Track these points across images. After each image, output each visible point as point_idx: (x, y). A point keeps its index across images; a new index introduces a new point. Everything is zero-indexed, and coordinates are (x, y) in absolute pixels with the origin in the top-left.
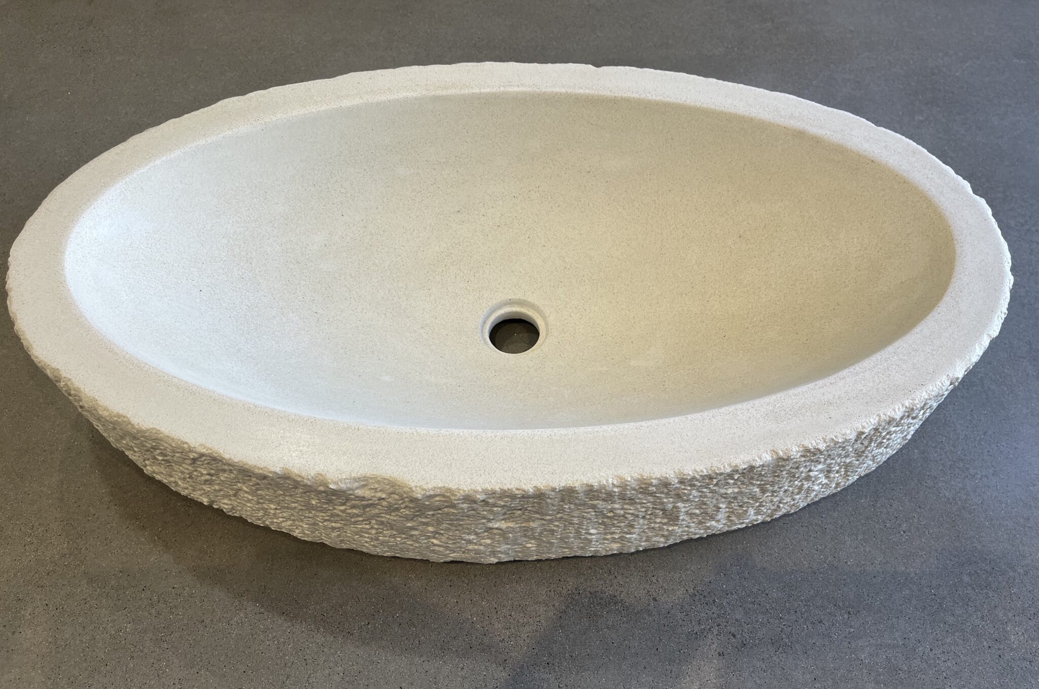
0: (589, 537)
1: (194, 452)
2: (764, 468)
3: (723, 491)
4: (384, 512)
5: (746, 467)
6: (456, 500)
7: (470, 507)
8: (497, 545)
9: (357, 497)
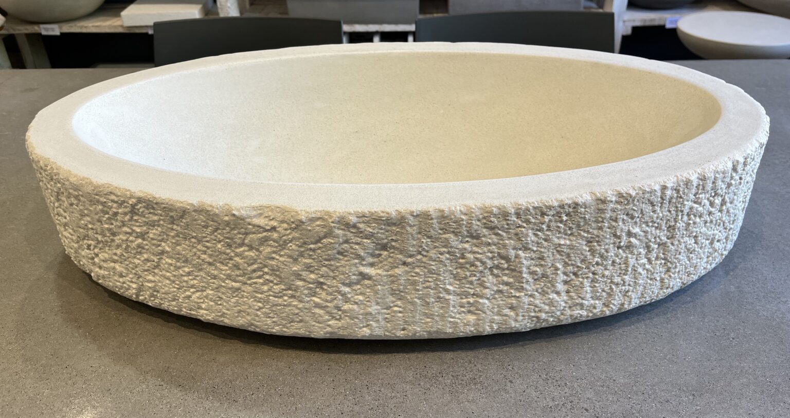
0: (447, 297)
1: (134, 198)
2: (587, 210)
3: (556, 241)
4: (275, 249)
5: (570, 202)
6: (333, 222)
7: (345, 235)
8: (368, 303)
9: (254, 226)
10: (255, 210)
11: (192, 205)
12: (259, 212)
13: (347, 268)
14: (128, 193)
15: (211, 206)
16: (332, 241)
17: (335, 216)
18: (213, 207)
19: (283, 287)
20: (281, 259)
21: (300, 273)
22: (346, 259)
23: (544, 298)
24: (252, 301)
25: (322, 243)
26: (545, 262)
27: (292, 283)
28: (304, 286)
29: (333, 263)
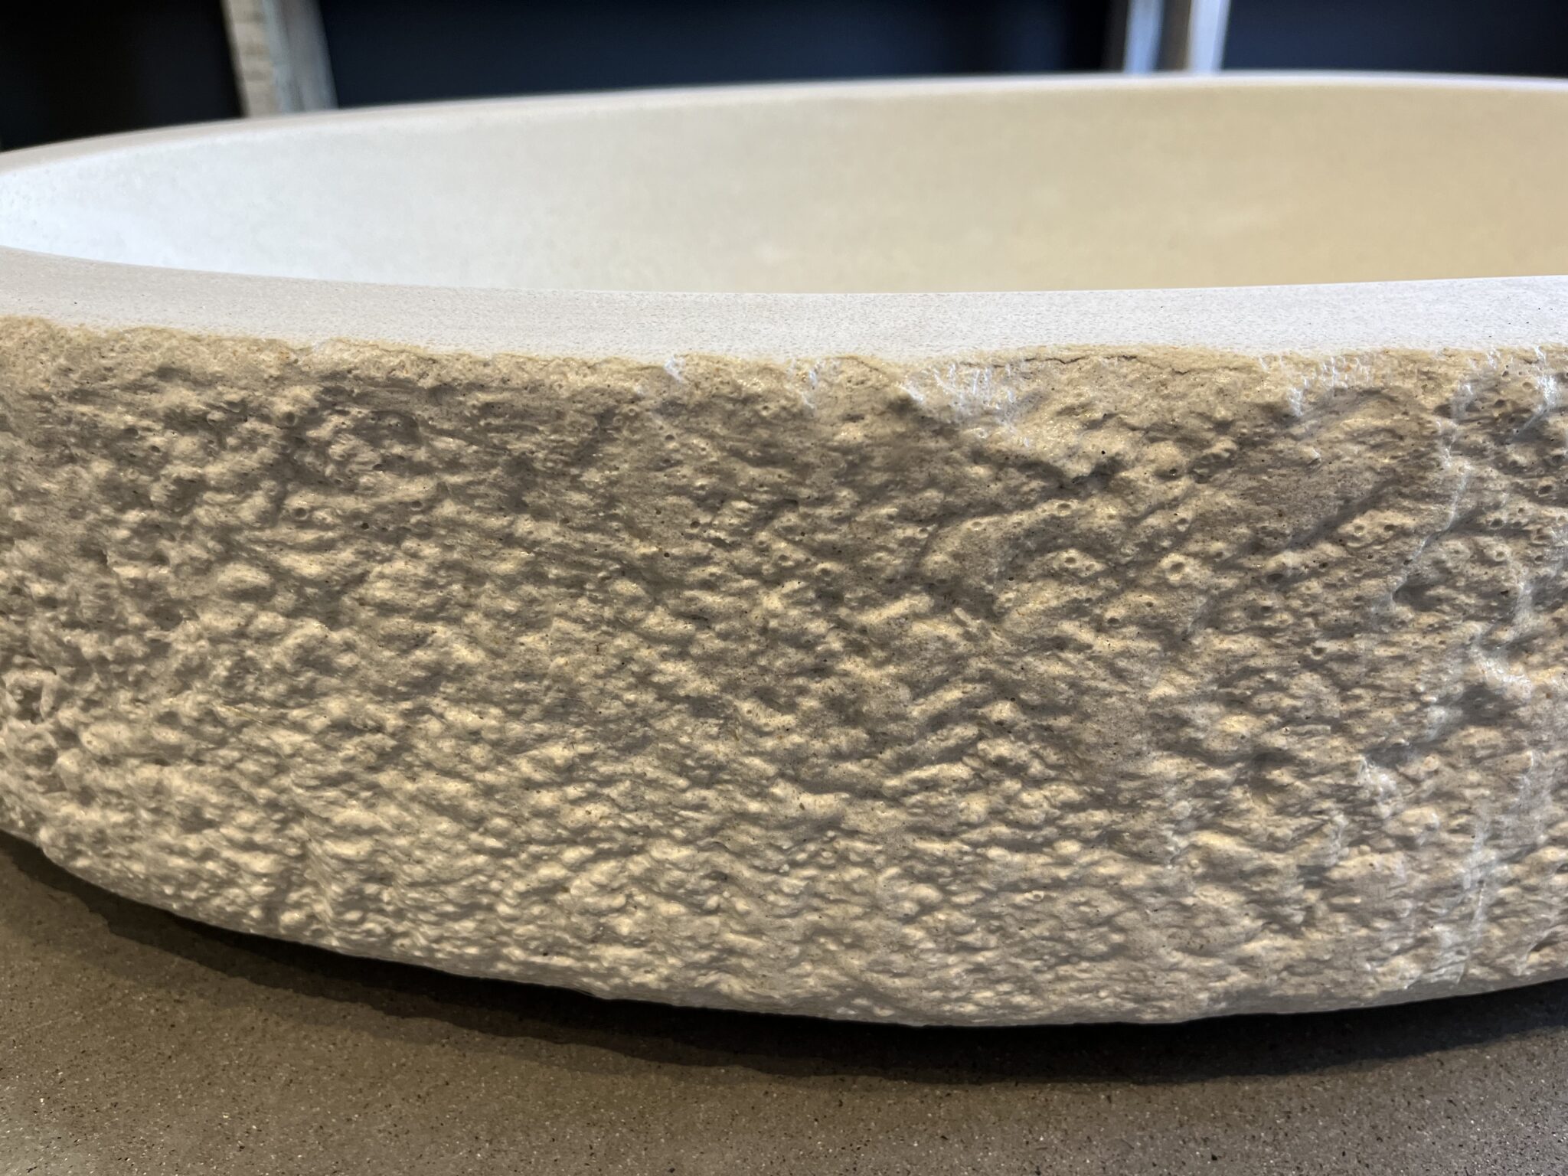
1: (304, 378)
4: (1081, 593)
6: (1444, 411)
7: (1477, 484)
8: (1458, 839)
9: (1002, 462)
10: (1007, 380)
11: (658, 374)
12: (1027, 387)
13: (1426, 665)
14: (269, 357)
15: (765, 370)
16: (1409, 522)
17: (1457, 373)
18: (780, 376)
19: (1070, 794)
20: (1103, 644)
21: (1186, 710)
22: (1428, 619)
24: (892, 878)
25: (1341, 541)
27: (1130, 767)
28: (1180, 781)
29: (1361, 644)
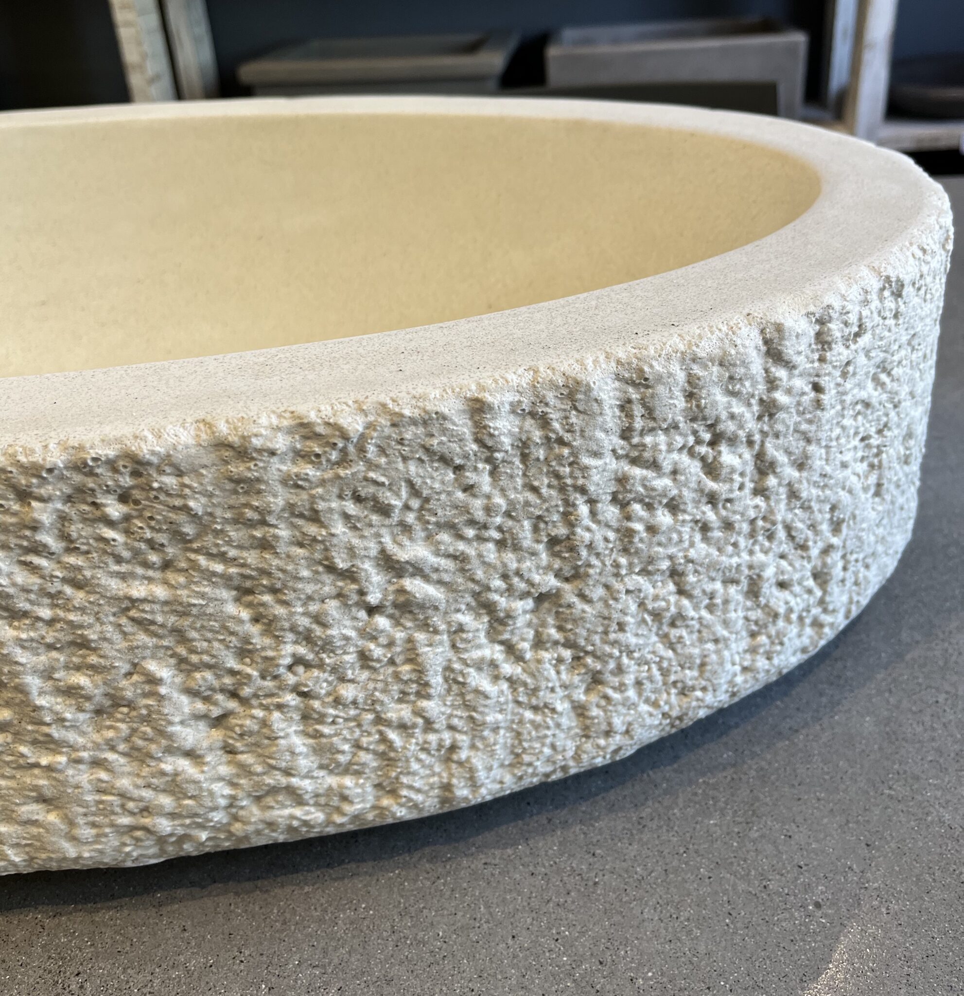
2: (186, 480)
3: (115, 586)
5: (111, 453)
23: (145, 771)
26: (101, 657)
